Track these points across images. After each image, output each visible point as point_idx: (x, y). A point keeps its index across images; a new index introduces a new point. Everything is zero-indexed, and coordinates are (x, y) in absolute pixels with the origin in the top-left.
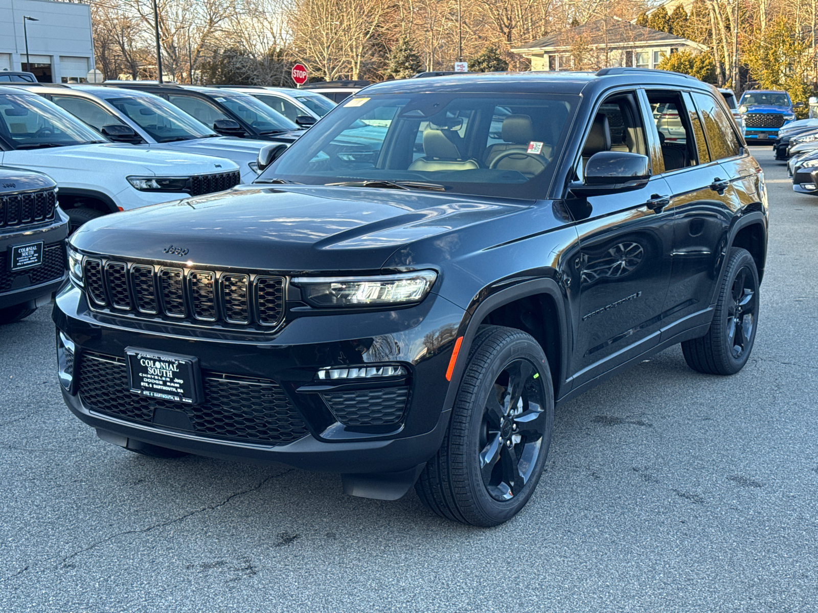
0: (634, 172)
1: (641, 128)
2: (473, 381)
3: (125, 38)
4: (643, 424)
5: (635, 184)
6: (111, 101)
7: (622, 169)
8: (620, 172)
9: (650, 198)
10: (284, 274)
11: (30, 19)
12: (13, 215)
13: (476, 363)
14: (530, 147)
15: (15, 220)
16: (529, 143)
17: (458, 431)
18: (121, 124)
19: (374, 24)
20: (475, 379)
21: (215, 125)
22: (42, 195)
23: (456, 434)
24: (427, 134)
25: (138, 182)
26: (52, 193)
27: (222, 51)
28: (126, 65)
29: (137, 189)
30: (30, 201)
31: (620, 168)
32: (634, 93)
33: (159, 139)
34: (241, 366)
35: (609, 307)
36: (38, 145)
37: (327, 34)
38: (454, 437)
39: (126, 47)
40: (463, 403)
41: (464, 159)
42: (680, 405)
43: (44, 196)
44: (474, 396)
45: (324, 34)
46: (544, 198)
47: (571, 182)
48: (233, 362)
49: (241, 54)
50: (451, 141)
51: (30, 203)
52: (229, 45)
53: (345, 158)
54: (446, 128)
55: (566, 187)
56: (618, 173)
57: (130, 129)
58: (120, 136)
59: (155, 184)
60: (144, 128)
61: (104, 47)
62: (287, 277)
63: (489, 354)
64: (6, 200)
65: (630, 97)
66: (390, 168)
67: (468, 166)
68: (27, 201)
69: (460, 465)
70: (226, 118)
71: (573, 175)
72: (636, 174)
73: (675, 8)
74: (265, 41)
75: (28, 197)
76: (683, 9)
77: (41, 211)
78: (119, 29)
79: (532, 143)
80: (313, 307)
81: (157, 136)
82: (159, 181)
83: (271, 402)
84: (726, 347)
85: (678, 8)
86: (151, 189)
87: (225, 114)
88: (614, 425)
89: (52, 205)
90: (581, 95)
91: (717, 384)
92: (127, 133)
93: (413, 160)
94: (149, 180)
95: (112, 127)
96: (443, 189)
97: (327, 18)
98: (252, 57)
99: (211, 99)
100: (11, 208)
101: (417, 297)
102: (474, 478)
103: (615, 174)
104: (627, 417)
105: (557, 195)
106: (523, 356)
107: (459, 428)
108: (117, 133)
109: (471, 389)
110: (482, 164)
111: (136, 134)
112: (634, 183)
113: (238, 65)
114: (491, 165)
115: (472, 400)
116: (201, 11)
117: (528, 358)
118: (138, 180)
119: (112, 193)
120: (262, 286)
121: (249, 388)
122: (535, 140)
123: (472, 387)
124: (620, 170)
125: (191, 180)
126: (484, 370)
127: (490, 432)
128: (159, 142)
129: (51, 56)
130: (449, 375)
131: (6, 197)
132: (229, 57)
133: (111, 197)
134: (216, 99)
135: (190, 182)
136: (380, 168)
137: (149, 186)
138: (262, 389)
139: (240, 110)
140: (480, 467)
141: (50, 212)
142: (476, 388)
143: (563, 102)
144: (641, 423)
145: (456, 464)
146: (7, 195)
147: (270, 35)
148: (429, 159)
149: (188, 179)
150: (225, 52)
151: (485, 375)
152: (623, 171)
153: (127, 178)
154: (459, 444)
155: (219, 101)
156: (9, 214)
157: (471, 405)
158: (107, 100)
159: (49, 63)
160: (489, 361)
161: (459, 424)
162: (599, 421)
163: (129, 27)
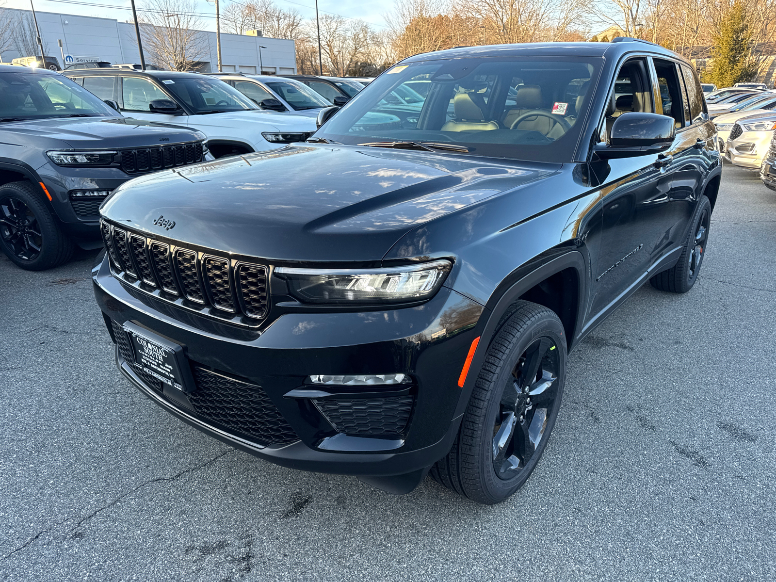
0: (658, 134)
1: (649, 93)
2: (489, 377)
3: (313, 58)
4: (625, 348)
5: (660, 147)
6: (268, 84)
7: (645, 131)
8: (642, 135)
9: (657, 158)
10: (267, 263)
11: (263, 47)
12: (180, 159)
13: (493, 354)
14: (555, 107)
15: (171, 164)
16: (554, 104)
17: (470, 431)
18: (274, 98)
19: (438, 46)
20: (492, 374)
21: (335, 100)
22: (191, 146)
23: (467, 434)
24: (458, 99)
25: (270, 136)
26: (200, 144)
27: (359, 63)
28: (313, 72)
29: (269, 141)
30: (181, 150)
31: (642, 131)
32: (644, 59)
33: (296, 108)
34: (222, 364)
35: (618, 264)
36: (211, 111)
37: (412, 52)
38: (466, 437)
39: (313, 63)
40: (477, 401)
41: (487, 120)
42: (651, 326)
43: (193, 146)
44: (489, 394)
45: (411, 52)
46: (569, 161)
47: (595, 144)
48: (215, 359)
49: (369, 65)
50: (477, 105)
51: (182, 152)
52: (363, 60)
53: (411, 121)
54: (473, 91)
55: (591, 149)
56: (641, 135)
57: (278, 102)
58: (272, 106)
59: (281, 138)
60: (288, 103)
61: (302, 63)
62: (270, 266)
63: (507, 343)
64: (174, 149)
65: (641, 63)
66: (427, 129)
67: (490, 127)
68: (189, 149)
69: (471, 465)
70: (341, 95)
71: (596, 138)
72: (660, 137)
73: (602, 38)
74: (382, 58)
75: (179, 147)
76: (607, 38)
77: (192, 158)
78: (309, 53)
79: (556, 104)
80: (302, 301)
81: (295, 106)
82: (284, 136)
83: (258, 403)
84: (686, 275)
85: (604, 37)
86: (278, 141)
87: (341, 93)
88: (601, 347)
89: (200, 153)
90: (603, 57)
91: (675, 303)
92: (277, 104)
93: (446, 122)
94: (276, 135)
95: (268, 101)
96: (467, 151)
97: (412, 43)
98: (374, 67)
99: (333, 83)
100: (177, 154)
101: (426, 292)
102: (486, 476)
103: (636, 136)
104: (611, 337)
105: (581, 157)
106: (543, 335)
107: (472, 428)
108: (271, 105)
109: (487, 386)
110: (502, 126)
111: (282, 105)
112: (659, 145)
113: (367, 71)
114: (512, 125)
115: (487, 398)
116: (351, 44)
117: (548, 335)
118: (270, 135)
119: (252, 144)
120: (244, 273)
121: (235, 385)
122: (559, 101)
123: (488, 382)
124: (642, 133)
125: (304, 135)
126: (502, 362)
127: (504, 413)
128: (296, 110)
129: (275, 68)
130: (461, 382)
131: (173, 147)
132: (363, 66)
133: (252, 146)
134: (336, 84)
135: (303, 137)
136: (419, 128)
137: (277, 139)
138: (248, 388)
139: (351, 91)
140: (493, 458)
141: (199, 158)
142: (492, 384)
143: (586, 64)
144: (623, 347)
145: (467, 464)
146: (174, 146)
147: (384, 54)
148: (458, 120)
149: (302, 135)
150: (361, 64)
151: (502, 368)
152: (646, 133)
153: (262, 133)
154: (471, 445)
155: (338, 85)
156: (177, 159)
157: (486, 403)
158: (266, 83)
159: (274, 71)
160: (507, 351)
161: (471, 424)
162: (588, 342)
163: (315, 52)
